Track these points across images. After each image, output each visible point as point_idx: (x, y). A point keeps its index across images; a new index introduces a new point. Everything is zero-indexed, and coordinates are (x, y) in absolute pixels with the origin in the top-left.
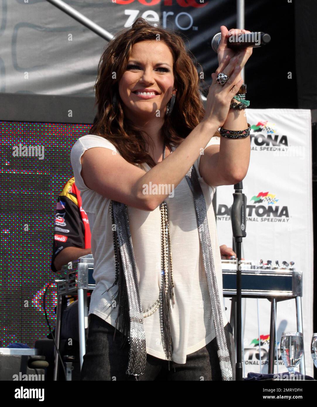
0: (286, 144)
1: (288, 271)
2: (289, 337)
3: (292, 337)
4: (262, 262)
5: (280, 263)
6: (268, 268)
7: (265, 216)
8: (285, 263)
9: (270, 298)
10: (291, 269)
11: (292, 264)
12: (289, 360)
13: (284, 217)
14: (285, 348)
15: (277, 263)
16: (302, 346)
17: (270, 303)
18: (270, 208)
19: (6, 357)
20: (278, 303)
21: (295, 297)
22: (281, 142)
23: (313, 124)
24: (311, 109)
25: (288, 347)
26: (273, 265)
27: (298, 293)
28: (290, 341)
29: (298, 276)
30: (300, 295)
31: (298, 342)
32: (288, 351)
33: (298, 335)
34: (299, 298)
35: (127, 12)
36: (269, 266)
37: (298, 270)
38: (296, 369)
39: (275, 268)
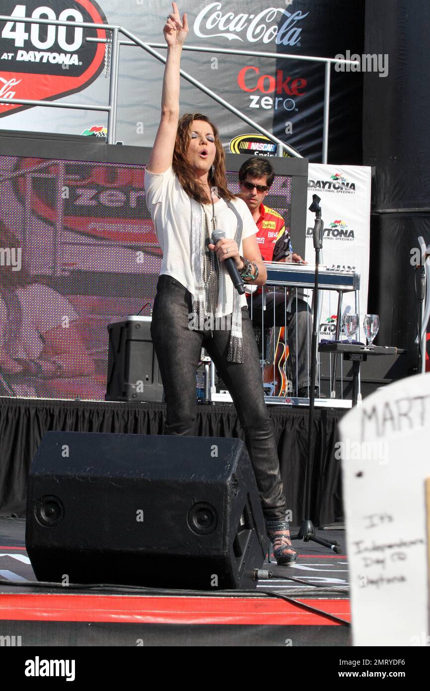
0: (354, 188)
1: (351, 273)
2: (349, 316)
3: (351, 316)
4: (333, 266)
5: (346, 267)
6: (337, 270)
7: (338, 237)
8: (349, 267)
9: (338, 290)
10: (353, 272)
11: (354, 268)
12: (349, 332)
13: (351, 238)
14: (346, 323)
15: (344, 267)
16: (358, 323)
17: (338, 294)
18: (342, 231)
20: (343, 294)
21: (355, 291)
22: (351, 187)
23: (372, 176)
24: (372, 166)
25: (348, 323)
26: (341, 268)
27: (357, 287)
28: (350, 319)
29: (357, 276)
30: (359, 289)
31: (355, 320)
32: (349, 325)
33: (355, 315)
34: (357, 291)
35: (252, 97)
36: (338, 269)
37: (358, 272)
38: (353, 338)
39: (342, 271)
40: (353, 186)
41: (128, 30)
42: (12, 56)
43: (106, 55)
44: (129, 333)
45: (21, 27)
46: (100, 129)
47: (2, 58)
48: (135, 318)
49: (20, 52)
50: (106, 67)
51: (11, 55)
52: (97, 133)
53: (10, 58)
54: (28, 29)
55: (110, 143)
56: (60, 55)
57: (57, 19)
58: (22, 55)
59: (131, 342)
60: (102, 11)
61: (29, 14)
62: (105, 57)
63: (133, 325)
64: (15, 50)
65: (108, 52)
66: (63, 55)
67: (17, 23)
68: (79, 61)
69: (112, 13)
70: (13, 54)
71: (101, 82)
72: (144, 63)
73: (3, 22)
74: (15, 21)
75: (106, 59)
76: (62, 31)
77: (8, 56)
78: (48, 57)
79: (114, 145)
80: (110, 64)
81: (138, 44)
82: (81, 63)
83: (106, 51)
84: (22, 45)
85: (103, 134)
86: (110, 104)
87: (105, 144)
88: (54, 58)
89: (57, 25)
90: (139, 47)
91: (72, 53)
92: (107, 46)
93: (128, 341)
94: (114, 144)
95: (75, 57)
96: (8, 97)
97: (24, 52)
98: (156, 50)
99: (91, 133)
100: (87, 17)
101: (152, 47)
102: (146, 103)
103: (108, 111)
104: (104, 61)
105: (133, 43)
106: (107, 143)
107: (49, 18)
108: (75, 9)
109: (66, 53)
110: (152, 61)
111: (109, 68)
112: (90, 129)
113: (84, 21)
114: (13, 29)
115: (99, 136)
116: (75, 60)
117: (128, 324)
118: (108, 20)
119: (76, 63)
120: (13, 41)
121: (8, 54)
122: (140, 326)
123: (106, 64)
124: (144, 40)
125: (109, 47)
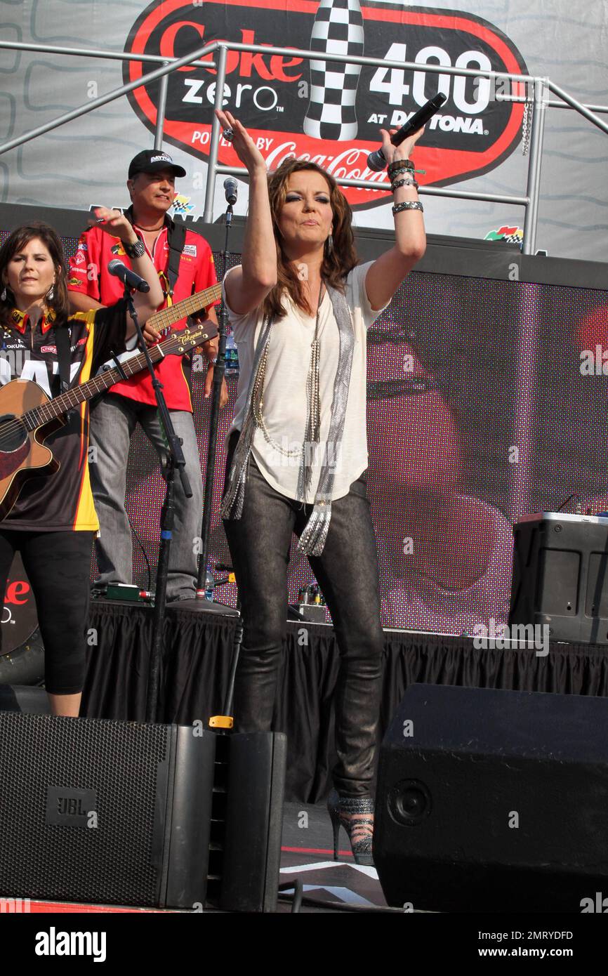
41: (557, 84)
42: (384, 119)
43: (525, 121)
44: (544, 537)
45: (398, 75)
46: (512, 231)
47: (369, 121)
48: (555, 516)
49: (396, 113)
50: (524, 139)
51: (382, 117)
52: (509, 236)
53: (381, 122)
54: (409, 80)
55: (527, 252)
56: (455, 119)
57: (453, 64)
58: (400, 118)
59: (547, 552)
60: (521, 56)
61: (411, 56)
62: (522, 124)
63: (551, 528)
64: (389, 110)
65: (528, 117)
66: (460, 119)
67: (393, 70)
68: (485, 128)
69: (536, 60)
70: (386, 116)
71: (516, 160)
72: (582, 134)
73: (373, 68)
74: (390, 67)
75: (525, 128)
76: (460, 82)
77: (379, 119)
78: (439, 121)
79: (534, 256)
80: (530, 135)
81: (572, 106)
82: (487, 132)
83: (525, 114)
84: (400, 103)
85: (518, 238)
86: (528, 195)
87: (519, 254)
88: (447, 123)
89: (453, 75)
90: (575, 111)
91: (474, 117)
92: (526, 108)
93: (543, 549)
94: (532, 254)
95: (479, 122)
96: (376, 180)
97: (402, 114)
98: (599, 116)
99: (499, 237)
100: (498, 65)
101: (593, 110)
102: (583, 194)
103: (525, 204)
104: (521, 130)
105: (565, 103)
106: (522, 251)
107: (441, 64)
108: (481, 52)
109: (465, 116)
110: (593, 131)
111: (529, 141)
112: (498, 231)
113: (494, 68)
114: (387, 79)
115: (512, 241)
116: (478, 127)
117: (544, 524)
118: (529, 69)
119: (480, 131)
120: (386, 95)
121: (379, 116)
122: (560, 527)
123: (524, 134)
124: (580, 101)
125: (529, 110)
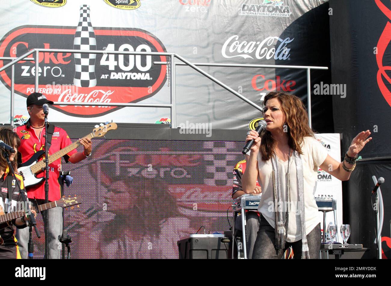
0: (330, 148)
1: (330, 199)
2: (331, 226)
3: (332, 226)
4: (319, 196)
5: (327, 196)
6: (322, 198)
7: (322, 179)
8: (329, 196)
9: (323, 211)
10: (331, 198)
11: (332, 196)
12: (331, 236)
13: (329, 179)
14: (329, 231)
15: (326, 196)
16: (337, 230)
17: (323, 213)
18: (324, 175)
19: (212, 238)
20: (326, 213)
21: (334, 210)
22: (327, 147)
23: (341, 139)
24: (340, 133)
25: (331, 230)
26: (324, 197)
27: (335, 208)
28: (331, 228)
29: (334, 201)
30: (336, 209)
31: (335, 229)
32: (331, 232)
33: (335, 225)
34: (335, 210)
35: (261, 94)
36: (322, 197)
37: (335, 198)
38: (334, 240)
39: (325, 198)
40: (329, 146)
42: (108, 76)
43: (167, 72)
44: (191, 245)
46: (166, 119)
47: (101, 78)
48: (194, 236)
49: (112, 74)
50: (168, 80)
51: (107, 76)
52: (164, 122)
53: (106, 78)
55: (173, 127)
56: (138, 74)
57: (135, 50)
58: (114, 76)
59: (193, 251)
60: (163, 45)
62: (166, 74)
63: (194, 241)
64: (109, 72)
65: (169, 70)
66: (139, 74)
67: (109, 55)
68: (150, 76)
69: (170, 46)
70: (108, 75)
71: (165, 89)
72: (192, 76)
73: (101, 55)
74: (108, 54)
75: (168, 75)
76: (139, 58)
77: (105, 76)
78: (131, 75)
80: (170, 78)
81: (187, 64)
82: (151, 79)
83: (167, 69)
84: (113, 69)
85: (168, 123)
86: (171, 103)
87: (170, 128)
88: (134, 76)
89: (135, 55)
90: (189, 66)
91: (145, 72)
92: (167, 67)
93: (191, 250)
94: (175, 128)
95: (148, 75)
97: (115, 74)
98: (199, 67)
99: (160, 123)
100: (154, 49)
101: (196, 65)
102: (194, 102)
103: (170, 107)
104: (166, 76)
105: (184, 63)
106: (171, 128)
107: (130, 51)
108: (146, 44)
109: (141, 72)
110: (196, 74)
111: (170, 80)
112: (160, 120)
113: (152, 51)
114: (107, 59)
115: (166, 124)
116: (147, 77)
117: (190, 240)
118: (167, 50)
119: (149, 79)
121: (105, 75)
122: (198, 240)
123: (168, 77)
124: (191, 62)
125: (168, 67)
